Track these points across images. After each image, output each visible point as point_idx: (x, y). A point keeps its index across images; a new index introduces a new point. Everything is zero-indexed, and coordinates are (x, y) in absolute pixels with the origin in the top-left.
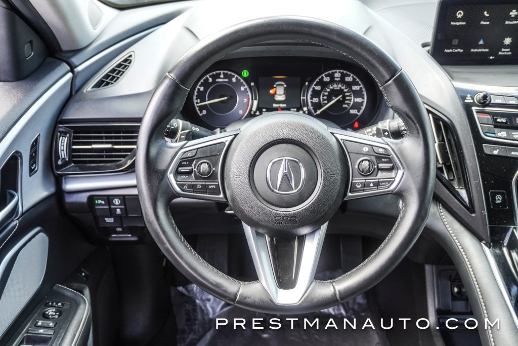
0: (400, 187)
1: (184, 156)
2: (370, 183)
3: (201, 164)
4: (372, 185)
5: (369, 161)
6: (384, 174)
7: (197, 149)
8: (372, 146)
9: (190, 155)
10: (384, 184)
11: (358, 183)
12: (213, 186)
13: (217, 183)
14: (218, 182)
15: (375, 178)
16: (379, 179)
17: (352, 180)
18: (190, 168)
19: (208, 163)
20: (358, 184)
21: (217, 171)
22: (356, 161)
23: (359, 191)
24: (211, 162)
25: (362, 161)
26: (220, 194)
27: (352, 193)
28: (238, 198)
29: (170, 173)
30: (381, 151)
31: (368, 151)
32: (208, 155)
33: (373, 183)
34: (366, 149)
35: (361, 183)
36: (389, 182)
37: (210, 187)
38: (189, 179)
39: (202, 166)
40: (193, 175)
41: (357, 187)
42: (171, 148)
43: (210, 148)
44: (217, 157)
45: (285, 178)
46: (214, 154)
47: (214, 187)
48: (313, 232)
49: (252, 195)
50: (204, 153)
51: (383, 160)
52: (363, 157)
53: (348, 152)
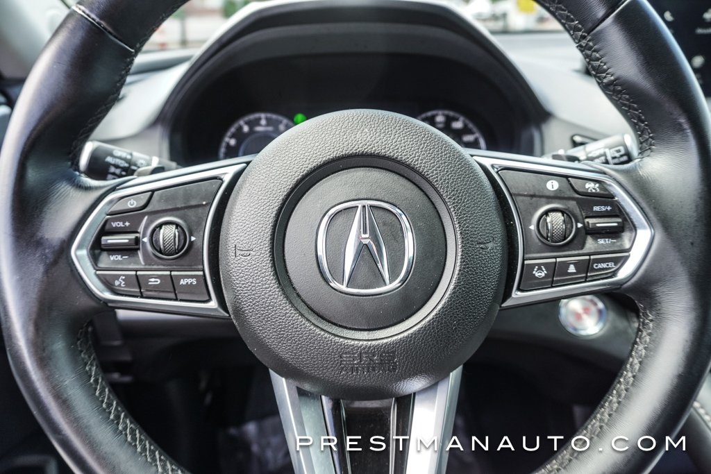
0: (646, 271)
1: (118, 207)
2: (567, 265)
3: (160, 226)
4: (572, 269)
5: (563, 212)
6: (601, 241)
7: (153, 191)
8: (567, 177)
9: (132, 204)
10: (604, 265)
11: (539, 265)
12: (189, 281)
13: (201, 273)
14: (203, 271)
15: (581, 252)
16: (589, 254)
17: (524, 260)
18: (133, 236)
19: (177, 225)
20: (540, 269)
21: (199, 244)
22: (532, 215)
23: (541, 284)
24: (185, 221)
25: (546, 213)
26: (210, 300)
27: (522, 291)
28: (246, 307)
29: (79, 247)
30: (590, 187)
31: (559, 190)
32: (179, 206)
33: (576, 264)
34: (553, 185)
35: (545, 265)
36: (616, 261)
37: (183, 282)
38: (130, 263)
39: (162, 231)
40: (140, 254)
41: (537, 275)
42: (88, 189)
43: (186, 190)
44: (200, 210)
45: (366, 253)
46: (193, 203)
47: (194, 281)
48: (432, 387)
49: (281, 299)
50: (168, 199)
51: (596, 208)
52: (548, 203)
53: (511, 195)
